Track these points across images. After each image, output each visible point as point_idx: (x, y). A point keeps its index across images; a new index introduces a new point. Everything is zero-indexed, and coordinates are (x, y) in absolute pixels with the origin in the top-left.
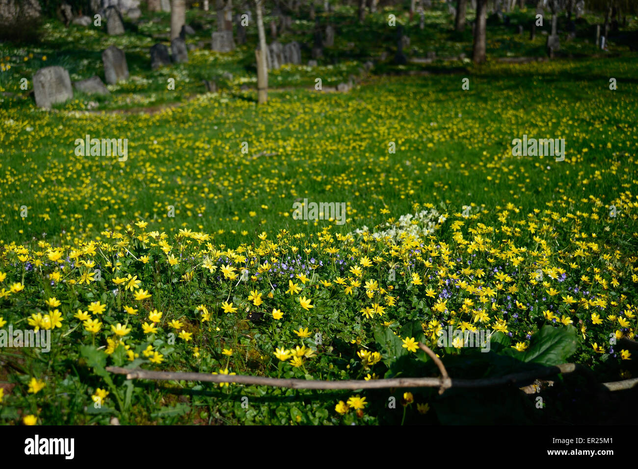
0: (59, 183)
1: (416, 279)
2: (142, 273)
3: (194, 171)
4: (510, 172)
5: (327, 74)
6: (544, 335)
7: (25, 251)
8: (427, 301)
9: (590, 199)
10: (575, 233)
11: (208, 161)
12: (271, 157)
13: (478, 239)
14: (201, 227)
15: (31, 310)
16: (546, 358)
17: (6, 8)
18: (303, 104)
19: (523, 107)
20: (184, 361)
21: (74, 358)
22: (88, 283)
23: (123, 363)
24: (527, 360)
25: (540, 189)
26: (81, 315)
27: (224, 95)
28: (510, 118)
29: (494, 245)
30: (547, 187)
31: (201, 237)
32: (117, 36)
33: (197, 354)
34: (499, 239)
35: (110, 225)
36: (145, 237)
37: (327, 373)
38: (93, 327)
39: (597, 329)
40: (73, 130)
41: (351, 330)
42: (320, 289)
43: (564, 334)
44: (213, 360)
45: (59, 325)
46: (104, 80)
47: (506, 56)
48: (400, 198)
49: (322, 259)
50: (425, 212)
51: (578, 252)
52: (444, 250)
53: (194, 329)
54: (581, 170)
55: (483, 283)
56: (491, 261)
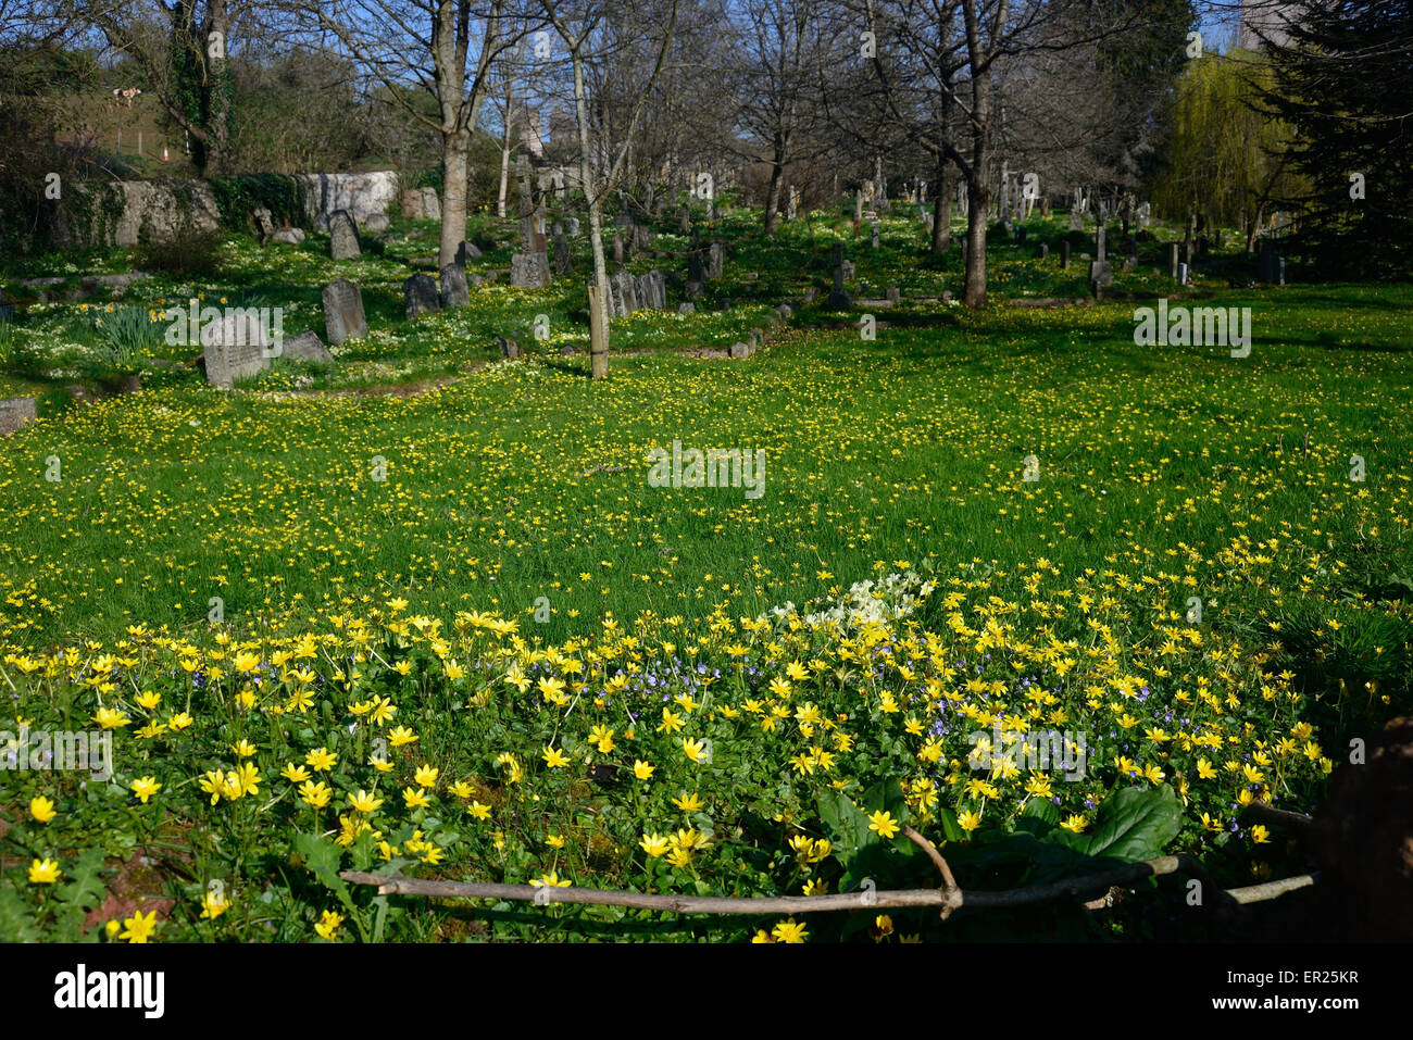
0: (246, 518)
1: (888, 703)
2: (398, 692)
3: (479, 499)
4: (1038, 501)
5: (712, 327)
6: (1122, 806)
7: (191, 650)
8: (907, 741)
9: (1179, 550)
10: (1158, 612)
11: (505, 480)
12: (615, 474)
13: (992, 624)
14: (495, 601)
15: (204, 763)
16: (1127, 848)
17: (162, 217)
18: (671, 379)
19: (1054, 384)
20: (476, 857)
21: (281, 853)
22: (303, 710)
23: (370, 864)
24: (1093, 853)
25: (1092, 531)
26: (295, 773)
27: (533, 364)
28: (1033, 404)
29: (1020, 636)
30: (1104, 526)
31: (503, 627)
32: (347, 261)
33: (499, 845)
34: (1027, 625)
35: (333, 596)
36: (402, 627)
37: (734, 878)
38: (316, 795)
39: (1206, 786)
40: (269, 426)
41: (773, 796)
42: (716, 722)
43: (1156, 804)
44: (529, 855)
45: (254, 791)
46: (324, 338)
47: (1022, 296)
48: (846, 548)
49: (718, 665)
50: (897, 577)
51: (1168, 648)
52: (933, 647)
53: (493, 797)
54: (1160, 497)
55: (1004, 706)
56: (1018, 666)
